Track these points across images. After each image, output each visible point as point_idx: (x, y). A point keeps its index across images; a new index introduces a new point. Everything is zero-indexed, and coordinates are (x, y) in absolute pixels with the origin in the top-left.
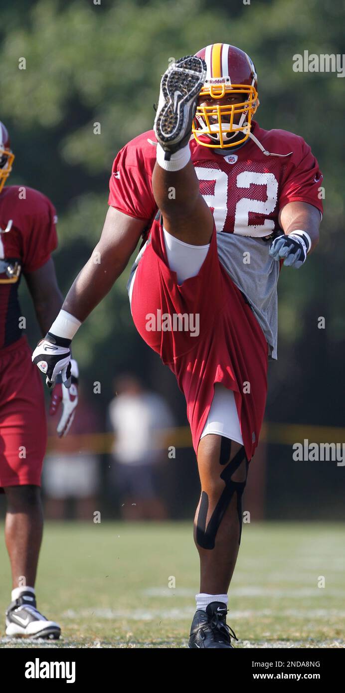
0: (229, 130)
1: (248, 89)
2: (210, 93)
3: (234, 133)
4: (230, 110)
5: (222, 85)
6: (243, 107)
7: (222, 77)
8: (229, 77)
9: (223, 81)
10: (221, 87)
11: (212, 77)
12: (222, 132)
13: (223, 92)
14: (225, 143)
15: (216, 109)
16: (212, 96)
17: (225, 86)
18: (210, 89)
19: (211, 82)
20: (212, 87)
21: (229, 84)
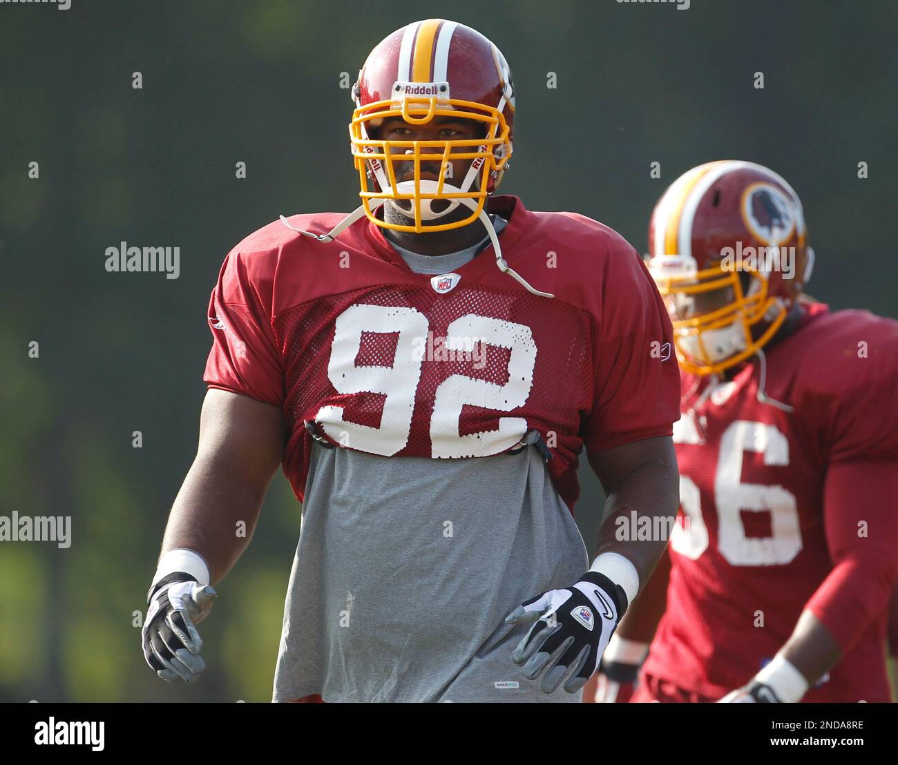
0: (436, 195)
1: (489, 114)
2: (402, 112)
3: (447, 203)
4: (440, 150)
5: (431, 98)
6: (474, 149)
7: (432, 80)
8: (447, 84)
9: (434, 90)
10: (428, 102)
11: (410, 80)
12: (420, 197)
13: (430, 113)
14: (424, 223)
15: (412, 149)
16: (406, 118)
17: (437, 102)
18: (403, 105)
19: (408, 90)
20: (409, 101)
21: (446, 96)
